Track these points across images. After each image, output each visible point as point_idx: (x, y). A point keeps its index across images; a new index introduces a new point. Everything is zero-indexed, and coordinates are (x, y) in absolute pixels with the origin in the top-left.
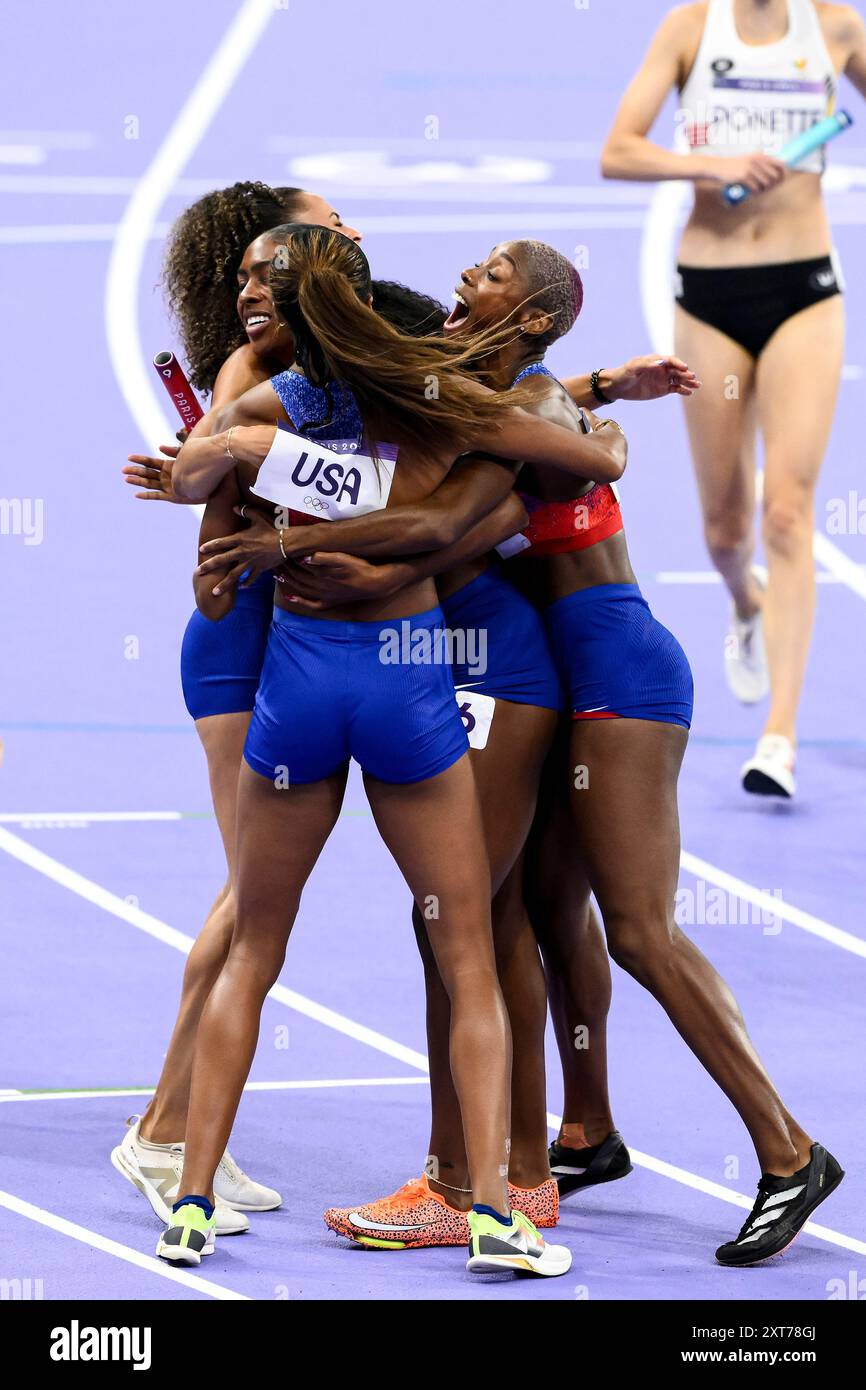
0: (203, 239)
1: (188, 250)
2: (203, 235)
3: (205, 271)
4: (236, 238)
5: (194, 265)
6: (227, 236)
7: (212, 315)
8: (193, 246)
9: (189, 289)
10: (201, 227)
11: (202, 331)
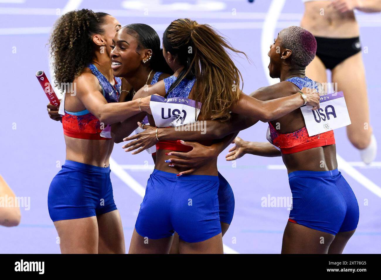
0: (67, 30)
1: (61, 33)
2: (67, 28)
3: (66, 42)
4: (79, 32)
5: (62, 39)
6: (76, 30)
7: (67, 61)
8: (62, 32)
9: (59, 48)
10: (66, 25)
11: (63, 67)
